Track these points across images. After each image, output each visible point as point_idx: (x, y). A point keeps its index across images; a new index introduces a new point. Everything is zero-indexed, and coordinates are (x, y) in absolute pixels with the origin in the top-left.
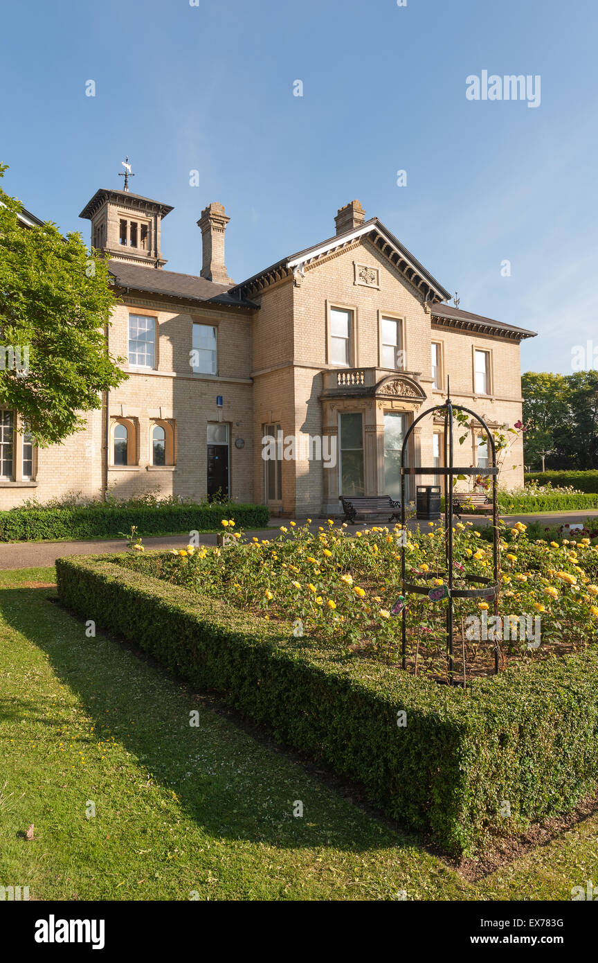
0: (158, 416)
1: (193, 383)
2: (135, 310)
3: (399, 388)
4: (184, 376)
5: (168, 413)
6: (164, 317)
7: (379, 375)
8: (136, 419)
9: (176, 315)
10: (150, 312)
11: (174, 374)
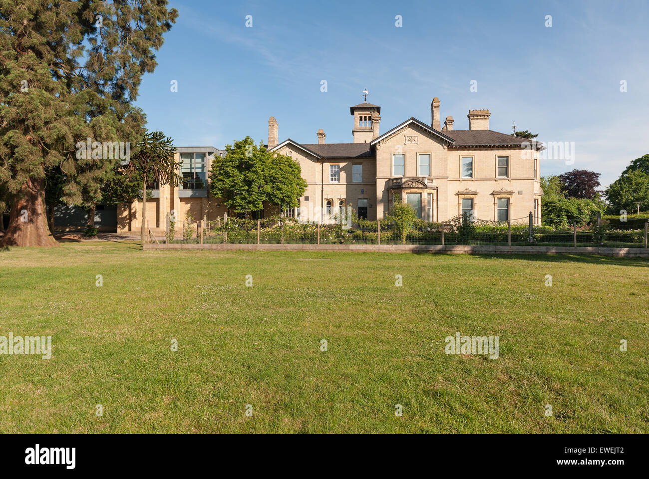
0: (340, 198)
1: (352, 186)
2: (332, 164)
3: (414, 184)
4: (350, 183)
5: (344, 196)
6: (342, 165)
7: (404, 180)
8: (332, 199)
9: (346, 163)
10: (337, 164)
11: (346, 183)
